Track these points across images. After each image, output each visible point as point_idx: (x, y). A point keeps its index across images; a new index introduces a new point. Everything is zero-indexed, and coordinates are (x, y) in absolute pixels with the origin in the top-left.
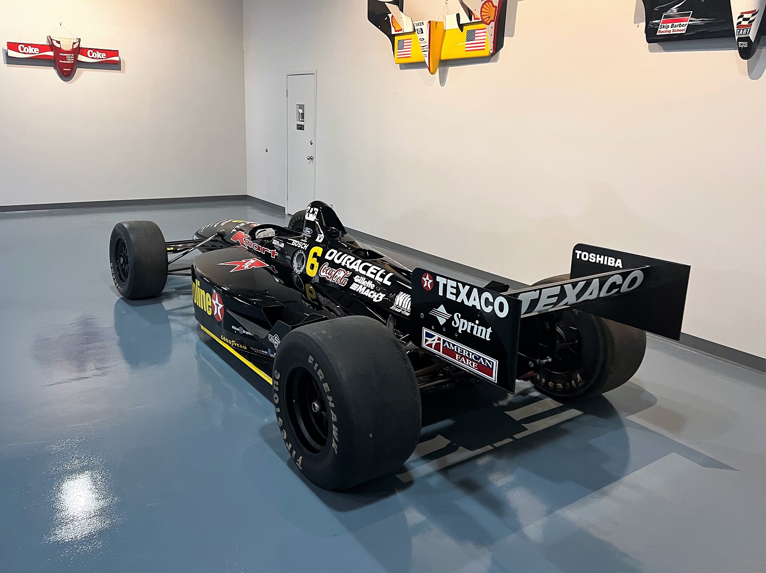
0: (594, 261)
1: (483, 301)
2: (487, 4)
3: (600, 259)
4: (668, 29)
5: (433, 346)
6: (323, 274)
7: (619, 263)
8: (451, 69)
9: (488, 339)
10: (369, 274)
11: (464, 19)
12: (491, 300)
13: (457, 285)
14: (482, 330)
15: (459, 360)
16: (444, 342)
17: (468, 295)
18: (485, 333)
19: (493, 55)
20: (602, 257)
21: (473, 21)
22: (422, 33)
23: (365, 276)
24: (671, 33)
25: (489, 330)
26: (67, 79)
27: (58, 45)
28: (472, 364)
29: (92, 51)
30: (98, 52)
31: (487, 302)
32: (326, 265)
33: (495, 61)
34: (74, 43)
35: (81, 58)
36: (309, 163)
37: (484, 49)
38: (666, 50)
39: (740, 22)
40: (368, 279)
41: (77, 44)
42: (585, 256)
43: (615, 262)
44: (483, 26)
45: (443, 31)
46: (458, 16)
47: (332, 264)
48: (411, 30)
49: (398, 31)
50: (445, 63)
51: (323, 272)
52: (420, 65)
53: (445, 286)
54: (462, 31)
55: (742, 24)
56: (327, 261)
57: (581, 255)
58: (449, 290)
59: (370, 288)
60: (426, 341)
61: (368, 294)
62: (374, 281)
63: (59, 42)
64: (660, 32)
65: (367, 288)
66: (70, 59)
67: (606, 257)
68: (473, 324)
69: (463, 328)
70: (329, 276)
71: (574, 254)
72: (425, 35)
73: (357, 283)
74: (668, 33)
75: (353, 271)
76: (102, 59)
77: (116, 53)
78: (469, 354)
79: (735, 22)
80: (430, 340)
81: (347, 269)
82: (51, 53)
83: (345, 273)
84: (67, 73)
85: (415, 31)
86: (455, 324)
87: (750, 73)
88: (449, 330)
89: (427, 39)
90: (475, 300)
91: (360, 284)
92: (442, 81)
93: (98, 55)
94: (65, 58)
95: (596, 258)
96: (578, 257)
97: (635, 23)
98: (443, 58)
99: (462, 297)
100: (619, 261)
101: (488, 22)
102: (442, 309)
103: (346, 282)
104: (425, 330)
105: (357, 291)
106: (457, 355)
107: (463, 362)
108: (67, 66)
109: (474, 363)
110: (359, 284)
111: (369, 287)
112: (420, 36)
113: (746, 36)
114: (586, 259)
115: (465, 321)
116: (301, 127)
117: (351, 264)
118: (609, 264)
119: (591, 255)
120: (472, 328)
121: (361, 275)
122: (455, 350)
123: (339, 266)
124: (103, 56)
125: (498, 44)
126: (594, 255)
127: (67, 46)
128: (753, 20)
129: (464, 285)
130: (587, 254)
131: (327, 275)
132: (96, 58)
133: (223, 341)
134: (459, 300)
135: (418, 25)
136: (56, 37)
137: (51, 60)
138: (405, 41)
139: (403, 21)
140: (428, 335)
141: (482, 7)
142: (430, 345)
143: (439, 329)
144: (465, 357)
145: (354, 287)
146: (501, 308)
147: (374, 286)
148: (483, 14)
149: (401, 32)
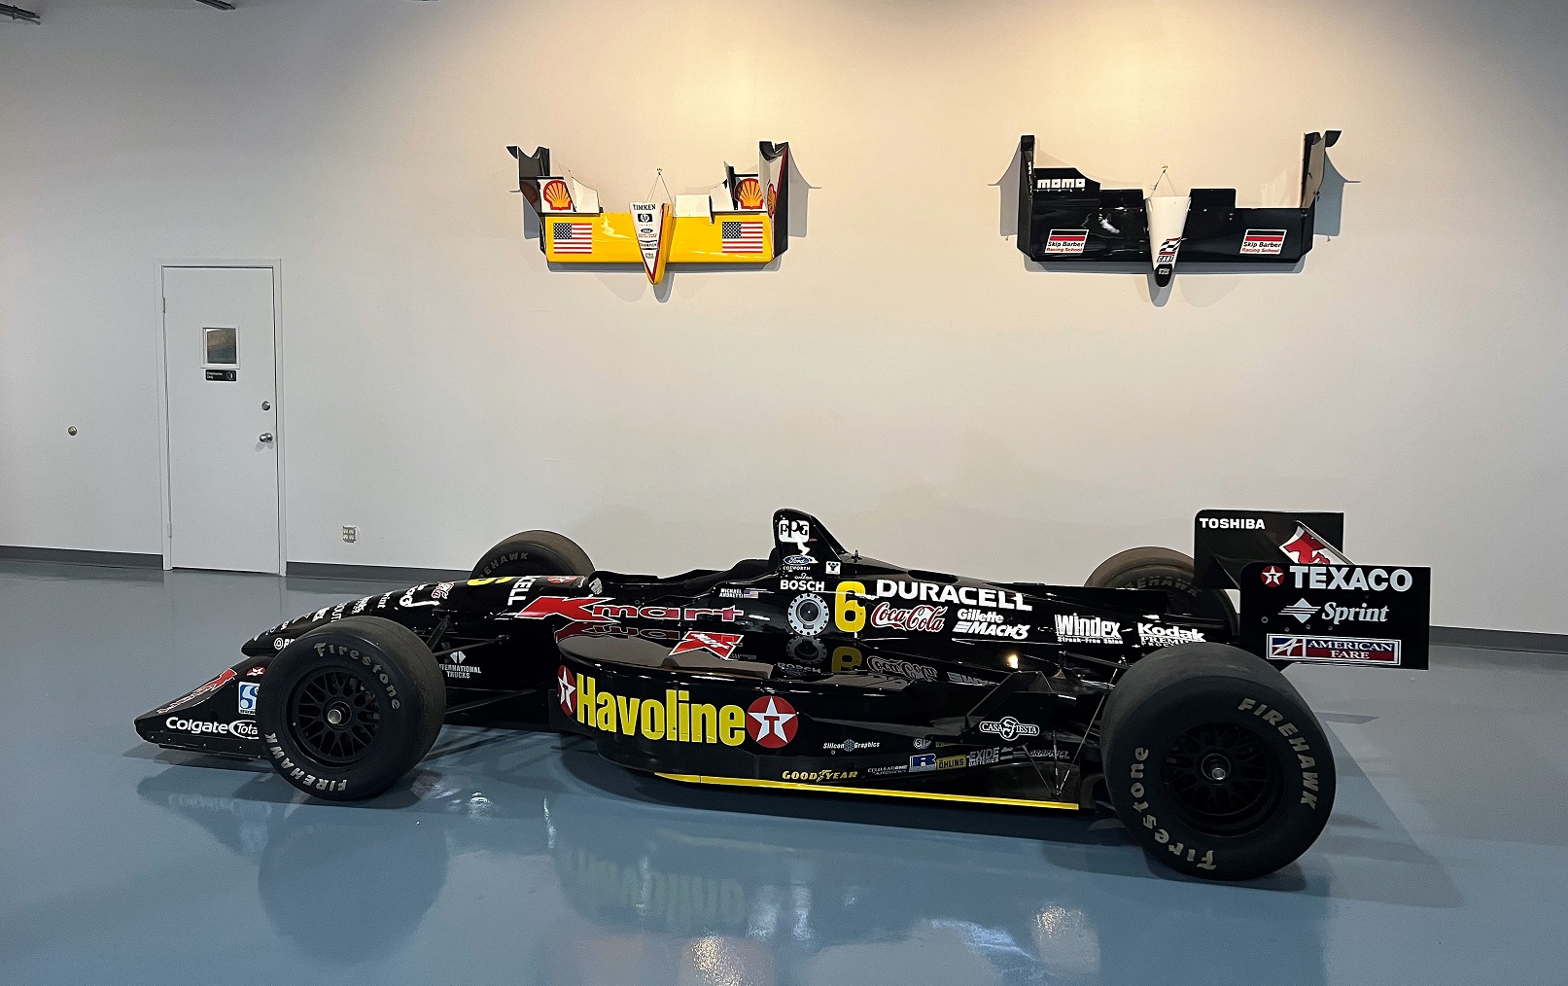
0: (1227, 527)
1: (1372, 580)
3: (1235, 524)
4: (1059, 248)
5: (1289, 653)
6: (882, 622)
7: (1261, 524)
9: (1383, 620)
10: (983, 603)
11: (724, 205)
12: (1384, 575)
13: (1328, 570)
14: (1373, 612)
15: (1337, 656)
16: (1309, 642)
17: (1347, 578)
18: (1380, 615)
19: (773, 260)
20: (1238, 520)
21: (740, 209)
22: (651, 220)
23: (977, 607)
25: (1385, 609)
28: (1360, 655)
31: (1379, 580)
32: (885, 607)
33: (776, 270)
36: (259, 448)
37: (756, 252)
39: (1164, 249)
40: (985, 610)
42: (1214, 523)
43: (1255, 524)
46: (713, 199)
47: (897, 602)
51: (881, 619)
53: (1306, 577)
54: (716, 223)
55: (1167, 251)
56: (882, 599)
57: (1207, 523)
58: (1313, 578)
59: (995, 623)
60: (1274, 649)
61: (993, 631)
62: (999, 611)
64: (1049, 249)
65: (990, 624)
67: (1243, 520)
68: (1358, 610)
69: (1341, 616)
70: (898, 622)
71: (1198, 524)
72: (655, 226)
73: (966, 620)
75: (948, 603)
78: (1353, 646)
79: (1158, 247)
80: (1281, 647)
81: (936, 604)
83: (932, 610)
86: (1327, 615)
88: (1318, 625)
89: (656, 231)
90: (1358, 581)
91: (973, 622)
92: (662, 294)
95: (1229, 523)
96: (1204, 526)
97: (1002, 235)
98: (671, 260)
99: (1338, 580)
100: (1260, 521)
102: (1303, 603)
103: (942, 625)
104: (1271, 637)
105: (971, 632)
106: (1333, 652)
107: (1344, 657)
109: (1362, 653)
110: (971, 621)
111: (993, 621)
112: (645, 225)
113: (1169, 263)
114: (1216, 526)
115: (1345, 609)
116: (221, 376)
117: (939, 594)
118: (1247, 527)
119: (1222, 521)
120: (1357, 614)
121: (968, 607)
122: (1330, 647)
123: (917, 601)
126: (1227, 520)
129: (1339, 568)
130: (1216, 521)
131: (893, 622)
133: (791, 780)
134: (1332, 586)
138: (577, 227)
140: (1275, 641)
142: (1284, 653)
143: (1297, 628)
144: (1348, 651)
145: (959, 628)
146: (1401, 580)
147: (1002, 618)
149: (571, 211)
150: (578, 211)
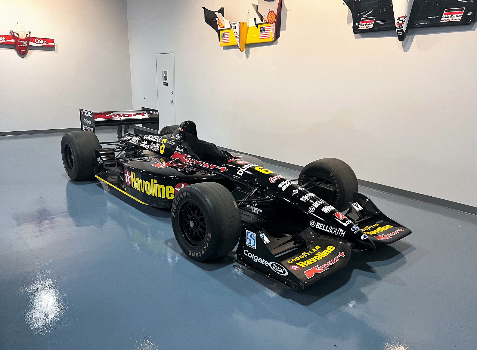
2: (271, 13)
4: (364, 26)
8: (252, 49)
11: (259, 21)
19: (274, 41)
21: (264, 22)
22: (236, 28)
24: (366, 28)
26: (23, 56)
27: (17, 36)
29: (38, 39)
30: (41, 40)
33: (276, 44)
34: (27, 35)
35: (31, 43)
36: (172, 104)
37: (270, 38)
38: (363, 37)
39: (398, 22)
41: (29, 35)
44: (269, 25)
45: (247, 28)
46: (255, 19)
48: (229, 27)
49: (222, 28)
50: (249, 46)
52: (235, 47)
54: (258, 28)
55: (399, 23)
63: (17, 34)
64: (360, 27)
66: (25, 44)
72: (238, 30)
74: (364, 28)
76: (44, 44)
77: (52, 41)
79: (396, 22)
82: (13, 41)
84: (23, 53)
85: (231, 27)
87: (403, 48)
89: (238, 32)
92: (247, 56)
93: (42, 42)
94: (21, 44)
97: (348, 23)
98: (247, 43)
101: (272, 23)
108: (23, 48)
112: (235, 30)
113: (401, 29)
116: (165, 84)
124: (44, 42)
125: (277, 35)
127: (22, 36)
128: (404, 21)
132: (40, 44)
135: (233, 24)
136: (15, 31)
137: (13, 45)
138: (226, 34)
139: (224, 22)
141: (268, 14)
148: (269, 18)
149: (224, 28)
150: (225, 28)
